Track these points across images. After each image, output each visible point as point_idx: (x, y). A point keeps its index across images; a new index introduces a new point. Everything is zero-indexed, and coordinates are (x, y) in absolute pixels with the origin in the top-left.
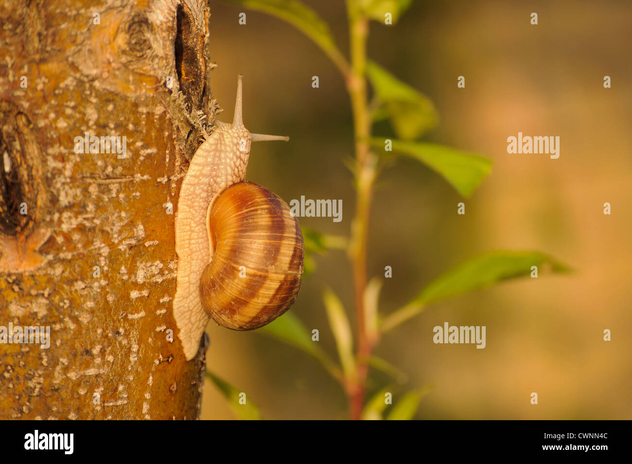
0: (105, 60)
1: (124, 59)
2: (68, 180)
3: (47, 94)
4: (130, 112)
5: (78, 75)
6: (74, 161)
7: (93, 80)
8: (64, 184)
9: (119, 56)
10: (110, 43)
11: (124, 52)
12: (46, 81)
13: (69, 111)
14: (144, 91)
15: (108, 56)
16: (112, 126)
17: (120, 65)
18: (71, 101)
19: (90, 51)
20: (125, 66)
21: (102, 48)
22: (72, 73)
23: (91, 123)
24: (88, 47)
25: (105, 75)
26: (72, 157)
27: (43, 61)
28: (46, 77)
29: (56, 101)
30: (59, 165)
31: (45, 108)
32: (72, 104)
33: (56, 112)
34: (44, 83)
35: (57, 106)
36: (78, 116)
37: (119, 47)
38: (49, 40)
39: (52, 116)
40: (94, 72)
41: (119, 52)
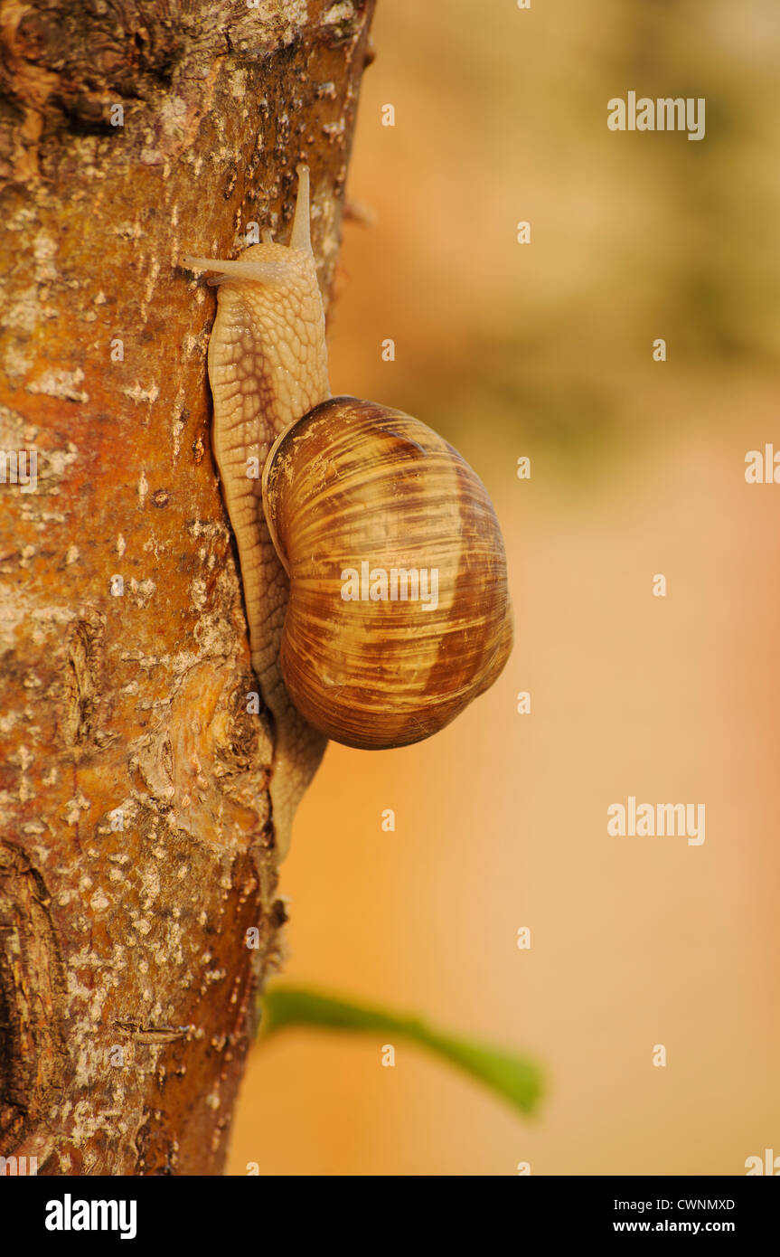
0: (187, 768)
1: (220, 769)
2: (95, 1028)
3: (82, 832)
4: (208, 885)
5: (143, 797)
6: (109, 985)
7: (165, 811)
8: (87, 1035)
9: (213, 760)
10: (200, 733)
11: (222, 753)
12: (87, 804)
13: (116, 874)
14: (235, 840)
15: (195, 758)
16: (177, 913)
17: (211, 781)
18: (121, 851)
19: (166, 747)
20: (218, 783)
21: (186, 740)
22: (134, 792)
23: (148, 903)
24: (165, 738)
25: (186, 800)
26: (106, 977)
27: (87, 760)
28: (87, 797)
29: (97, 850)
30: (85, 993)
31: (76, 863)
32: (123, 859)
33: (93, 874)
34: (82, 809)
35: (97, 860)
36: (129, 886)
37: (215, 741)
38: (102, 717)
39: (86, 882)
40: (169, 792)
41: (213, 753)
